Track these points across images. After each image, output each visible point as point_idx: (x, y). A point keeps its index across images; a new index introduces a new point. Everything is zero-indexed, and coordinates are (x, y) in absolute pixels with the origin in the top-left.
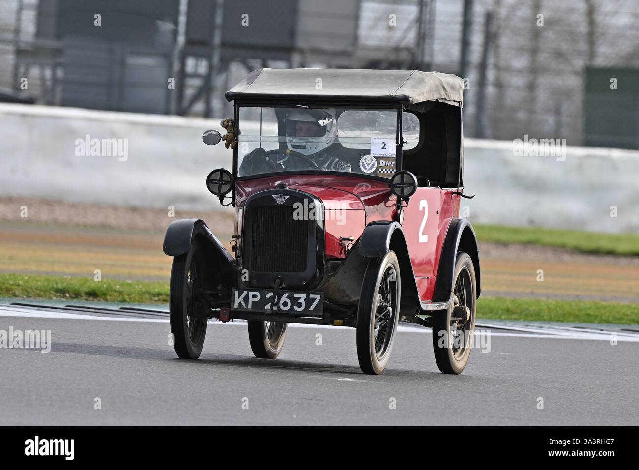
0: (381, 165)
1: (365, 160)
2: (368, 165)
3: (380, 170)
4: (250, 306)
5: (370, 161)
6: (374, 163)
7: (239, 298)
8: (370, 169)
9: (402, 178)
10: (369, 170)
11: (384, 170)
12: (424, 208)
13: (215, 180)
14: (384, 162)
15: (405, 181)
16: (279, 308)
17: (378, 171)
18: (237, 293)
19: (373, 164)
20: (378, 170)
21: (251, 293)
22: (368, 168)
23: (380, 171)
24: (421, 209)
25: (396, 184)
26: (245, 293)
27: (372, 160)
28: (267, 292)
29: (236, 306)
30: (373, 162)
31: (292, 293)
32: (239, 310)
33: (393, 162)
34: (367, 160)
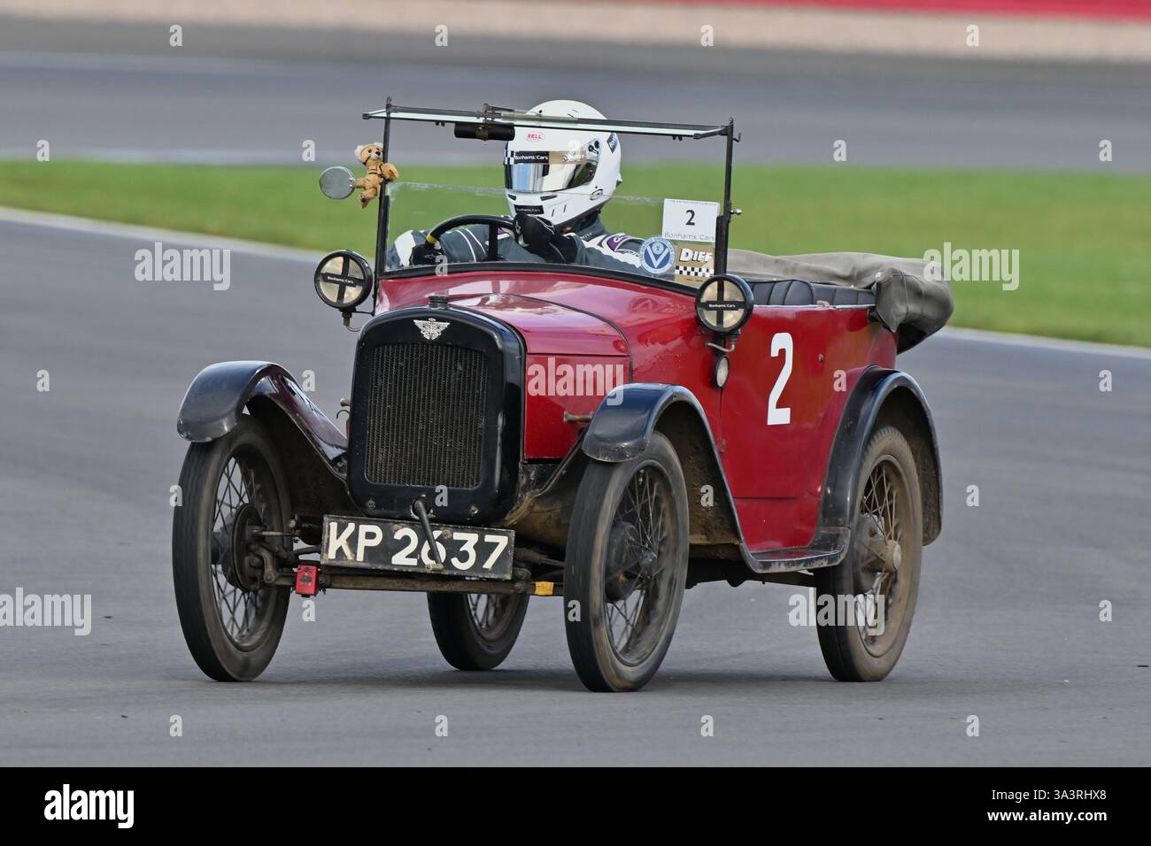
0: (683, 258)
1: (651, 245)
2: (657, 257)
3: (681, 268)
4: (360, 557)
5: (662, 248)
6: (669, 253)
7: (338, 537)
8: (661, 266)
9: (721, 289)
10: (658, 268)
11: (689, 269)
12: (782, 352)
13: (333, 275)
14: (690, 253)
15: (726, 296)
16: (420, 561)
17: (677, 272)
18: (334, 526)
19: (668, 255)
20: (677, 268)
21: (364, 529)
22: (656, 263)
23: (681, 272)
24: (774, 353)
25: (708, 302)
26: (351, 527)
27: (665, 247)
28: (396, 526)
29: (332, 554)
30: (667, 251)
31: (448, 531)
32: (338, 563)
33: (708, 254)
34: (654, 248)
